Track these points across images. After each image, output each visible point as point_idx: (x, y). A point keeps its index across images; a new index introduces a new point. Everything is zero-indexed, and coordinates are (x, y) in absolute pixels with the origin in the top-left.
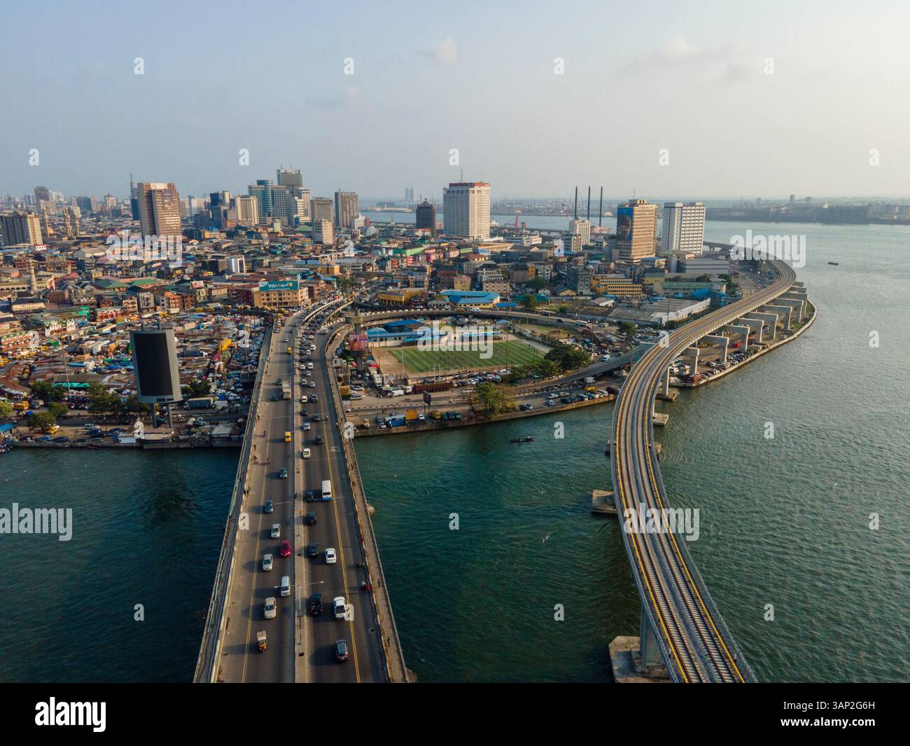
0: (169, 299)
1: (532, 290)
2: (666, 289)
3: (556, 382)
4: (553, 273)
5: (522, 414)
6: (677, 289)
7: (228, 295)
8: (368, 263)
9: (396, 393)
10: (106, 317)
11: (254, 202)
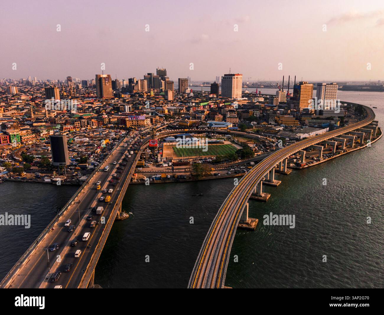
0: (93, 122)
1: (249, 122)
2: (310, 123)
3: (237, 163)
4: (261, 115)
5: (214, 177)
6: (315, 123)
7: (118, 121)
8: (182, 108)
9: (164, 165)
10: (67, 129)
11: (146, 82)
